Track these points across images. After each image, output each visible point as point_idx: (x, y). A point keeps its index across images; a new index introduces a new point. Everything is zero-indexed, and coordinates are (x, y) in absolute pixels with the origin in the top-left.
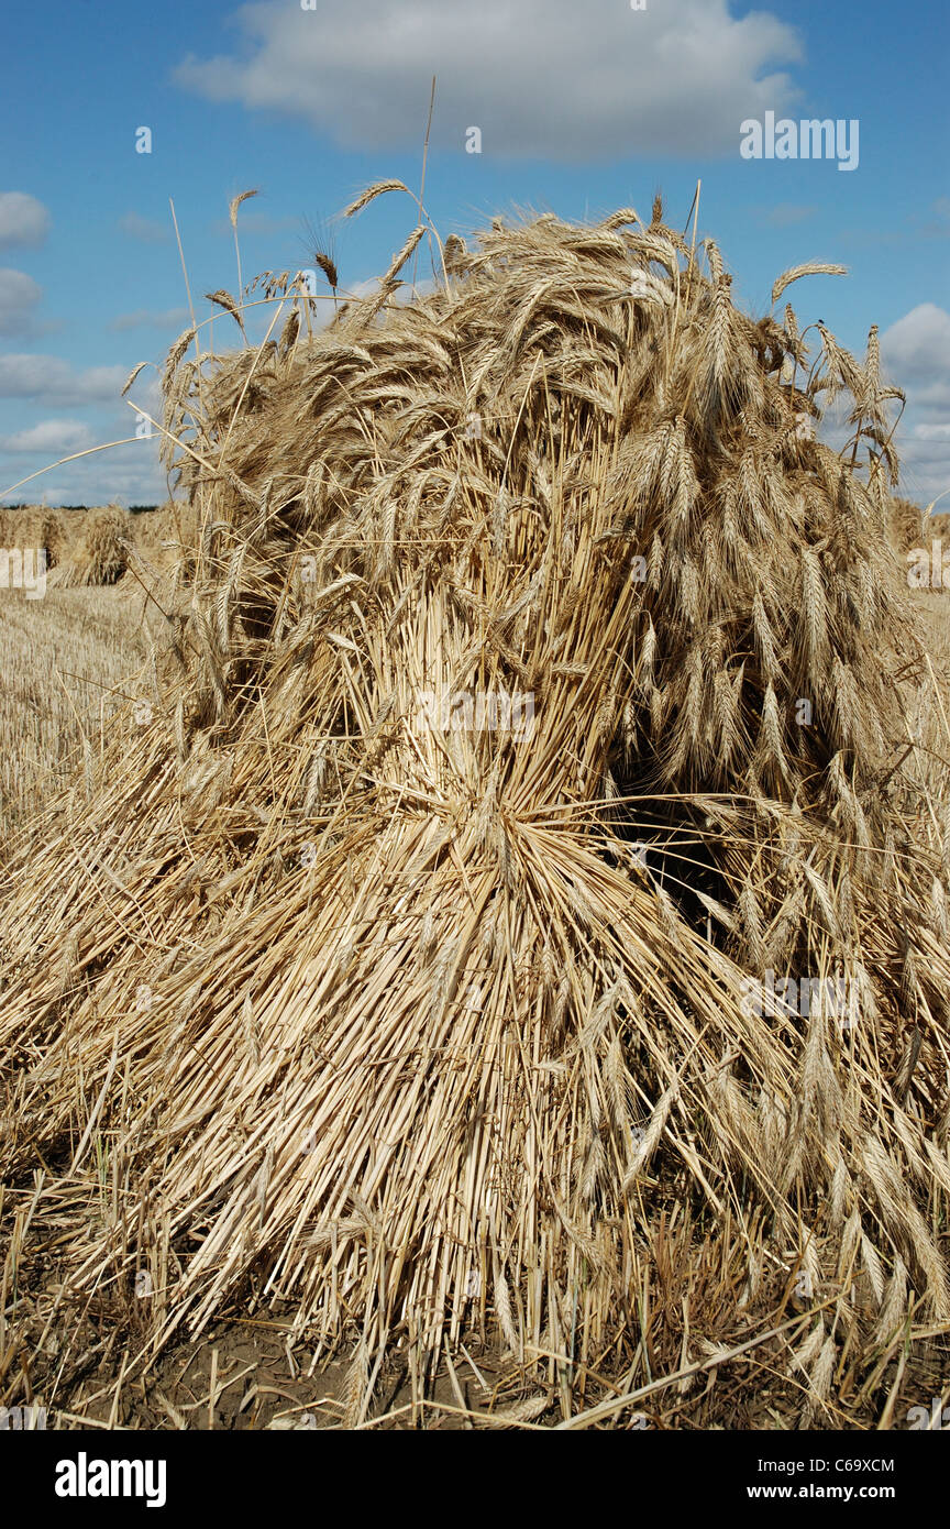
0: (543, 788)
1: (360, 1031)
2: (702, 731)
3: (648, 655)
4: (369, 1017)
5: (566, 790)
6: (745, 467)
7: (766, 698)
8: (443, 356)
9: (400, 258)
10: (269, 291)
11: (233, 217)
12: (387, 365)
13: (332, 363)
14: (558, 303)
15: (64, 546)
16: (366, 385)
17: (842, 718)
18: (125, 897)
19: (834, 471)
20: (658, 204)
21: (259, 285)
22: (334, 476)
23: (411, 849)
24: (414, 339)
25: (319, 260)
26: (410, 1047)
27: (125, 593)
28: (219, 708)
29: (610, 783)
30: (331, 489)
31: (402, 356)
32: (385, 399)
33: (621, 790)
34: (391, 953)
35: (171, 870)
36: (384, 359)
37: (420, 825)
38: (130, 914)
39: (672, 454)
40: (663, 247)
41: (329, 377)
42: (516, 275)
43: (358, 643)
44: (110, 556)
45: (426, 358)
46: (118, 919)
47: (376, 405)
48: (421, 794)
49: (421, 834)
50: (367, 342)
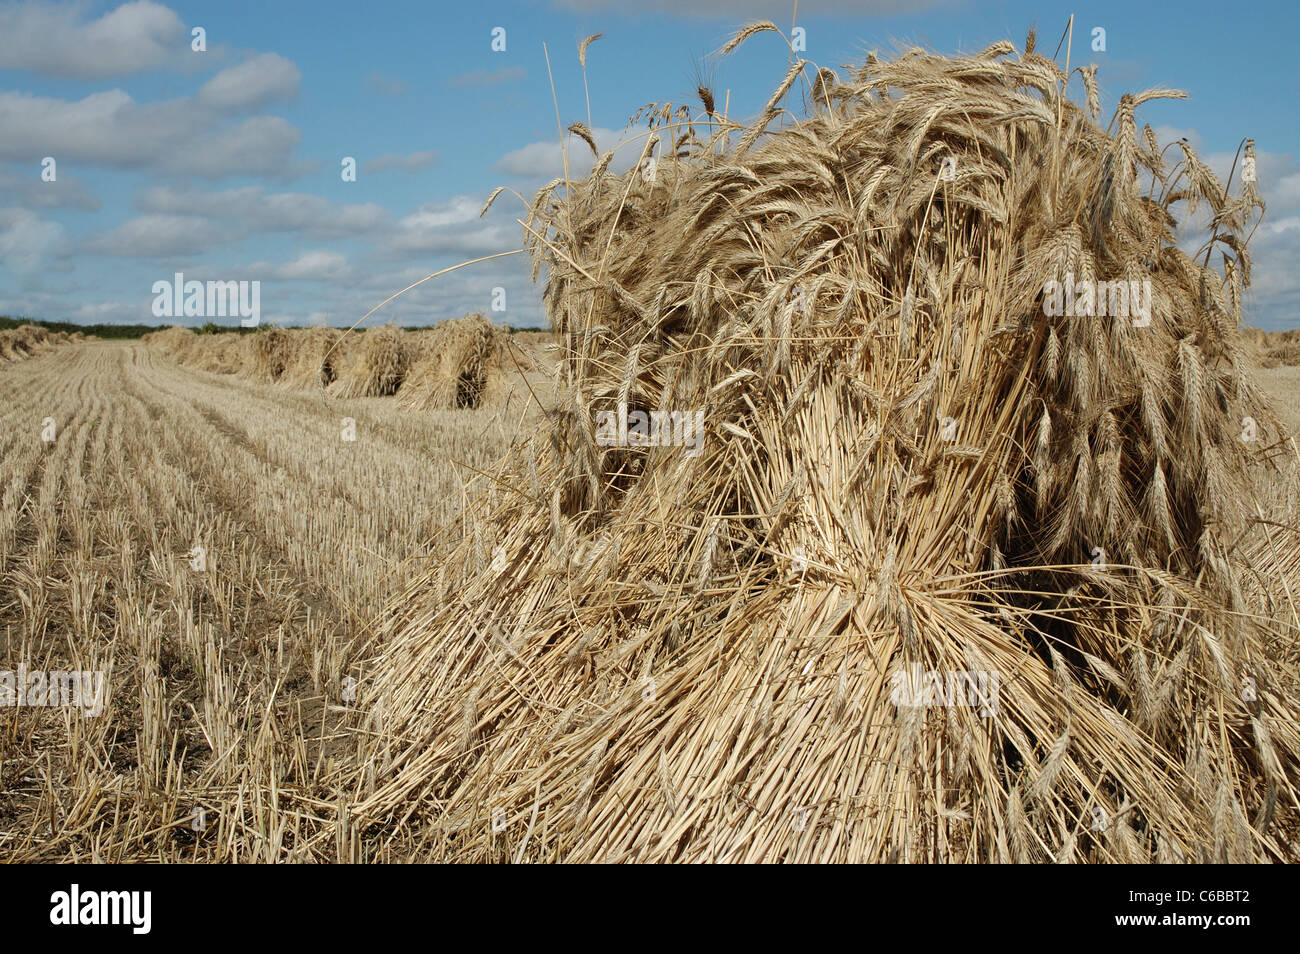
0: (934, 561)
1: (781, 780)
2: (1090, 508)
3: (1044, 438)
4: (788, 768)
5: (954, 562)
6: (1129, 269)
7: (1156, 475)
8: (827, 176)
9: (781, 89)
10: (652, 120)
11: (582, 58)
12: (774, 183)
13: (719, 182)
14: (947, 125)
15: (343, 362)
16: (753, 201)
17: (1213, 496)
18: (516, 664)
19: (1194, 273)
20: (1032, 37)
21: (643, 114)
22: (721, 282)
23: (814, 617)
24: (798, 159)
25: (701, 92)
26: (828, 795)
27: (404, 403)
28: (595, 494)
29: (997, 555)
30: (717, 295)
31: (790, 175)
32: (771, 214)
33: (1009, 562)
34: (804, 710)
35: (558, 640)
36: (771, 177)
37: (821, 596)
38: (522, 681)
39: (1073, 256)
40: (1044, 74)
41: (715, 195)
42: (904, 101)
43: (752, 430)
44: (387, 370)
45: (812, 176)
46: (513, 683)
47: (762, 219)
48: (821, 566)
49: (823, 602)
50: (752, 163)
